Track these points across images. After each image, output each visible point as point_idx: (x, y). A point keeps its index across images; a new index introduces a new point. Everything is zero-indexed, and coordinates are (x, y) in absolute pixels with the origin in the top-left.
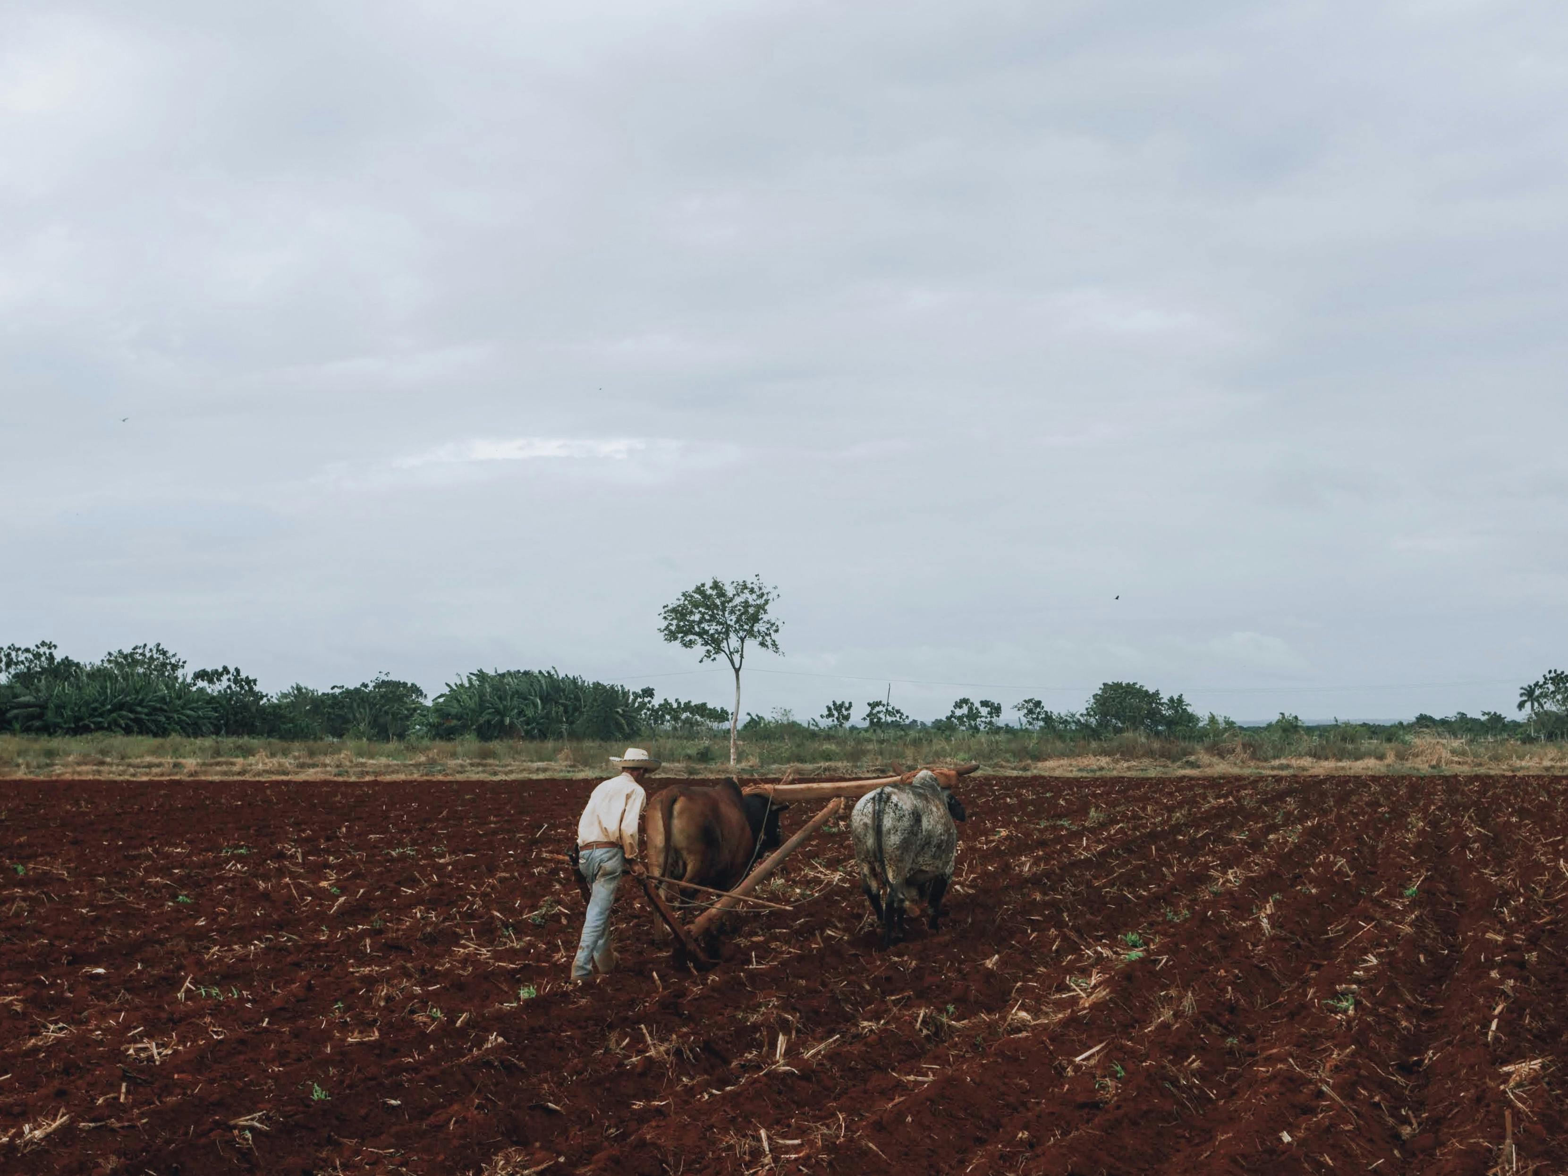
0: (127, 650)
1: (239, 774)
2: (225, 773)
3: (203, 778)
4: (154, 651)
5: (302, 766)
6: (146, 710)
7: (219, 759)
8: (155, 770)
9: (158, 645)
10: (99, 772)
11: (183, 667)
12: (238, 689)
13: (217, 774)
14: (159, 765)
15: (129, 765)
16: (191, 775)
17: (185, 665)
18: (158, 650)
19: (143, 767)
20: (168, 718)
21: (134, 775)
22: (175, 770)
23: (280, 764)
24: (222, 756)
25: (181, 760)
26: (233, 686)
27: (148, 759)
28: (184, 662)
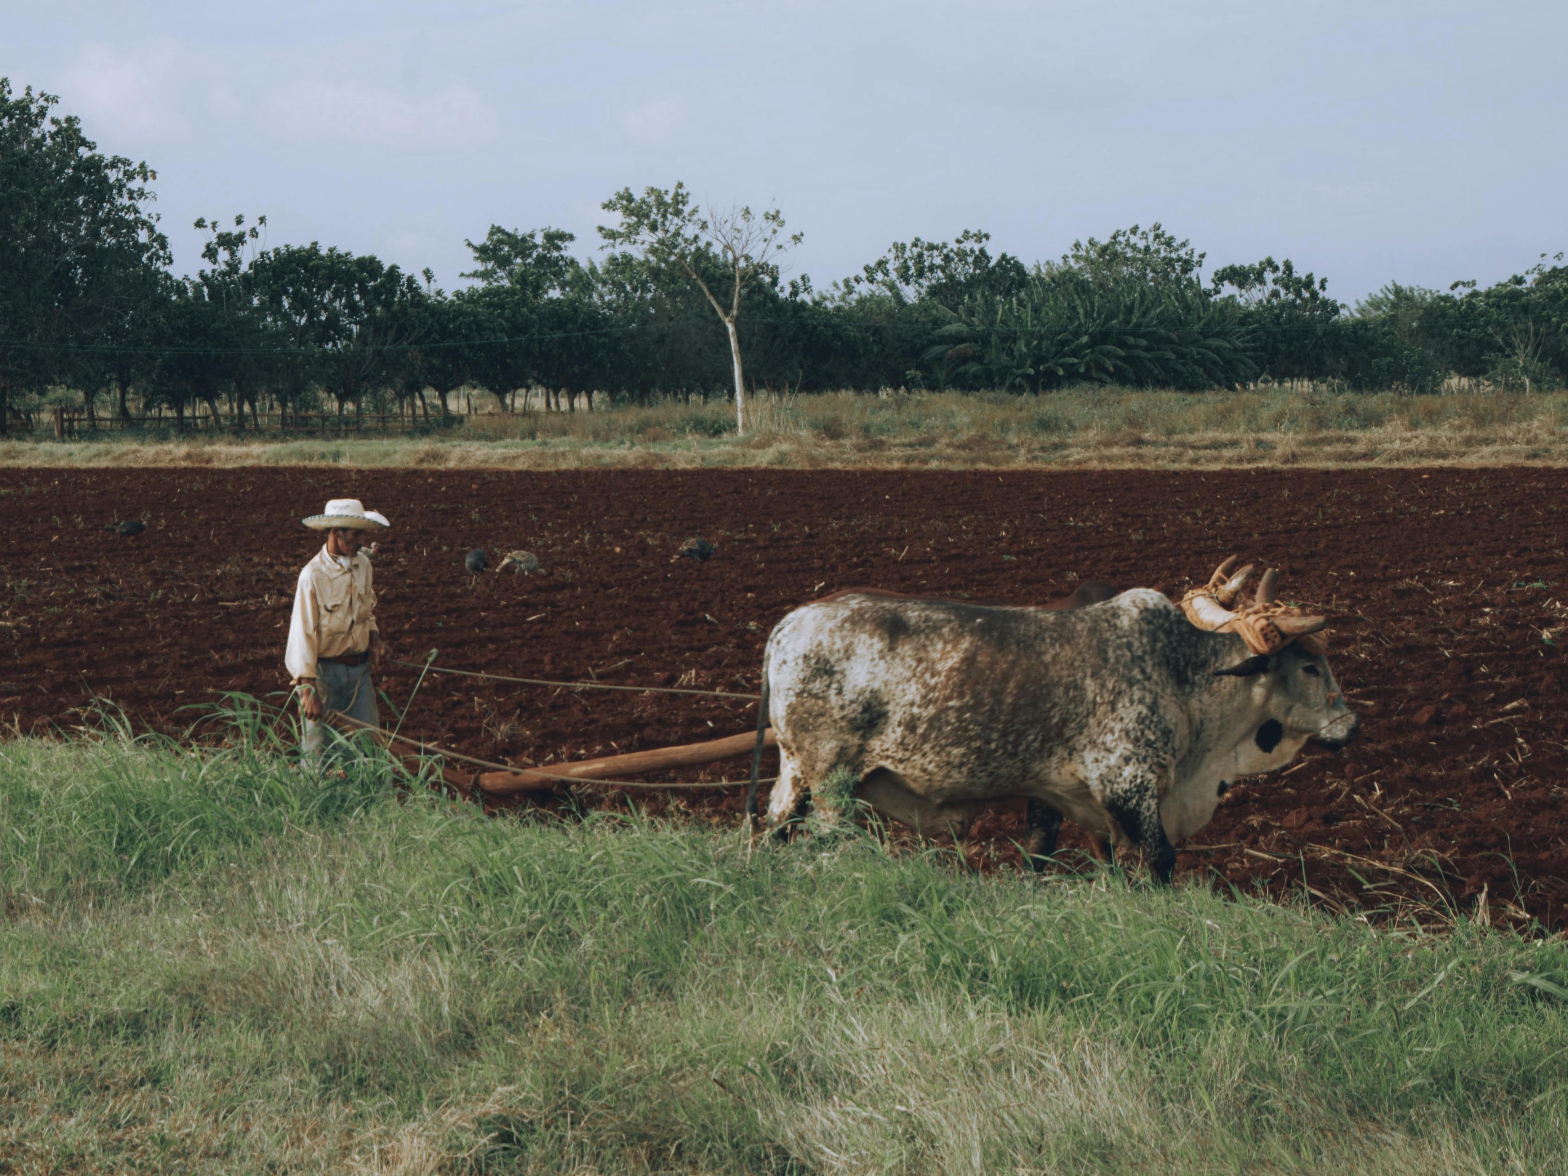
0: (1104, 240)
1: (1365, 456)
2: (1340, 457)
3: (1309, 465)
4: (1151, 237)
5: (1468, 442)
6: (1143, 342)
7: (1323, 434)
8: (1227, 453)
9: (1157, 227)
10: (1140, 457)
11: (1200, 264)
12: (1291, 296)
13: (1328, 458)
14: (1234, 443)
15: (1182, 444)
16: (1286, 461)
17: (1204, 261)
18: (1157, 237)
19: (1206, 448)
20: (1181, 355)
21: (1195, 461)
22: (1261, 451)
23: (1432, 440)
24: (1328, 427)
25: (1267, 437)
26: (1282, 292)
27: (1211, 435)
28: (1202, 256)
